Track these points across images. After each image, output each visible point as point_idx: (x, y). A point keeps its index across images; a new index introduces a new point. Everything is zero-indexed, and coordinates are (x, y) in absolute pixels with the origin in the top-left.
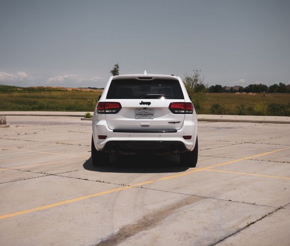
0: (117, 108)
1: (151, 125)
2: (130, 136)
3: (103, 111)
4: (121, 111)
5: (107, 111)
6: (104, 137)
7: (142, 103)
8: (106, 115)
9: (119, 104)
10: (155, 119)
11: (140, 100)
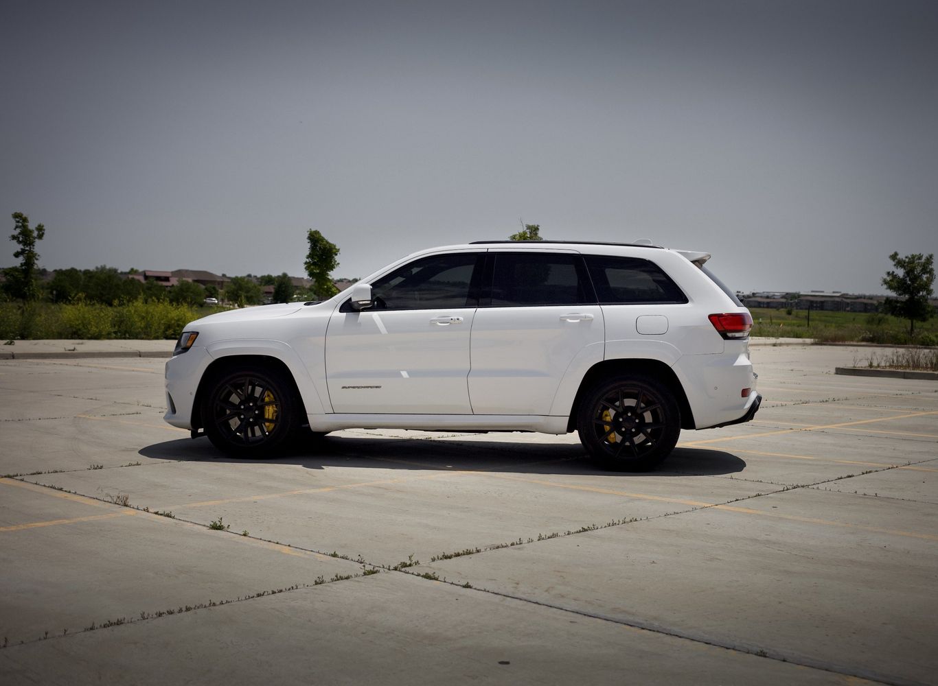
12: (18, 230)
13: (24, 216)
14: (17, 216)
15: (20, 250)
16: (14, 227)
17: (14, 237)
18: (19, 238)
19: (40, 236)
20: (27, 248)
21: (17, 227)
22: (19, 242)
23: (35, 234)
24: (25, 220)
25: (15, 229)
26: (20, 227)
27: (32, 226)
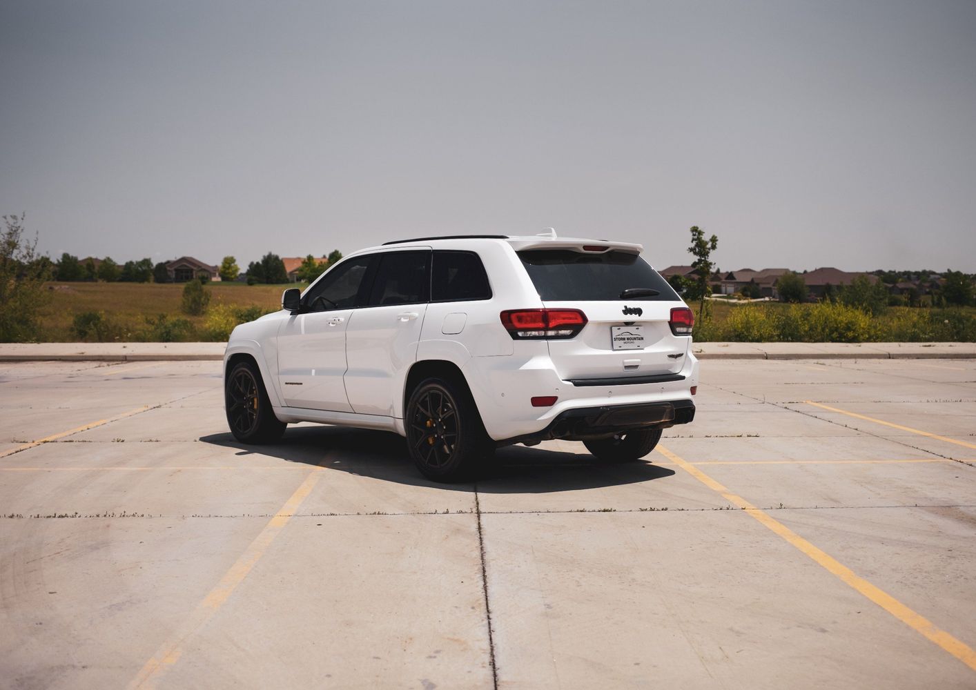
0: (576, 323)
1: (643, 364)
2: (610, 394)
3: (542, 333)
4: (587, 331)
5: (551, 333)
6: (550, 401)
7: (627, 311)
8: (551, 342)
9: (580, 314)
10: (647, 350)
11: (621, 304)
12: (695, 243)
13: (699, 229)
14: (695, 230)
15: (697, 261)
16: (691, 240)
17: (691, 250)
18: (695, 249)
19: (714, 247)
20: (703, 259)
21: (693, 240)
22: (695, 253)
23: (709, 246)
24: (700, 233)
25: (692, 242)
26: (696, 240)
27: (706, 237)
